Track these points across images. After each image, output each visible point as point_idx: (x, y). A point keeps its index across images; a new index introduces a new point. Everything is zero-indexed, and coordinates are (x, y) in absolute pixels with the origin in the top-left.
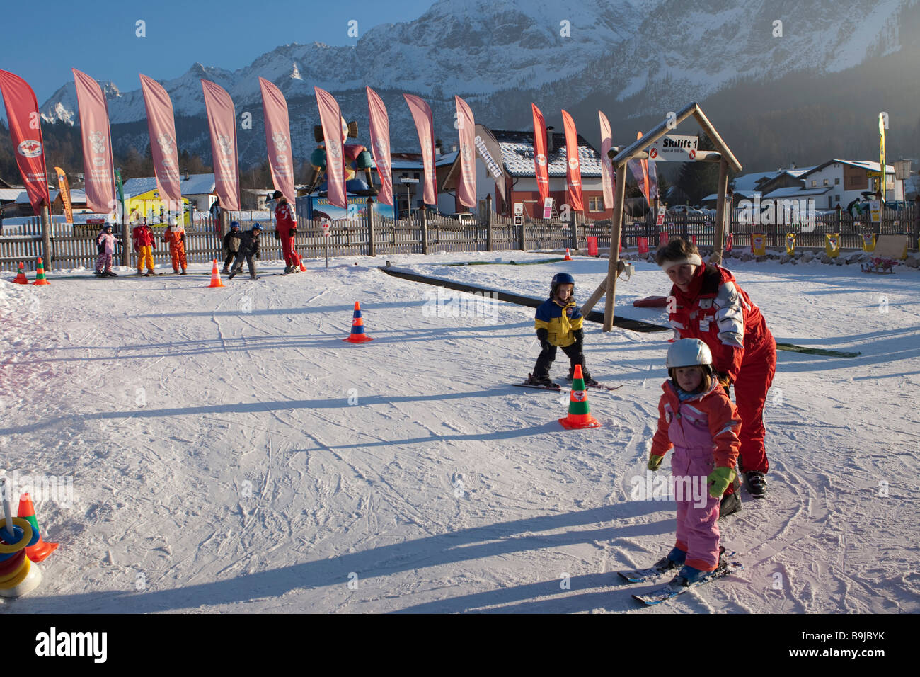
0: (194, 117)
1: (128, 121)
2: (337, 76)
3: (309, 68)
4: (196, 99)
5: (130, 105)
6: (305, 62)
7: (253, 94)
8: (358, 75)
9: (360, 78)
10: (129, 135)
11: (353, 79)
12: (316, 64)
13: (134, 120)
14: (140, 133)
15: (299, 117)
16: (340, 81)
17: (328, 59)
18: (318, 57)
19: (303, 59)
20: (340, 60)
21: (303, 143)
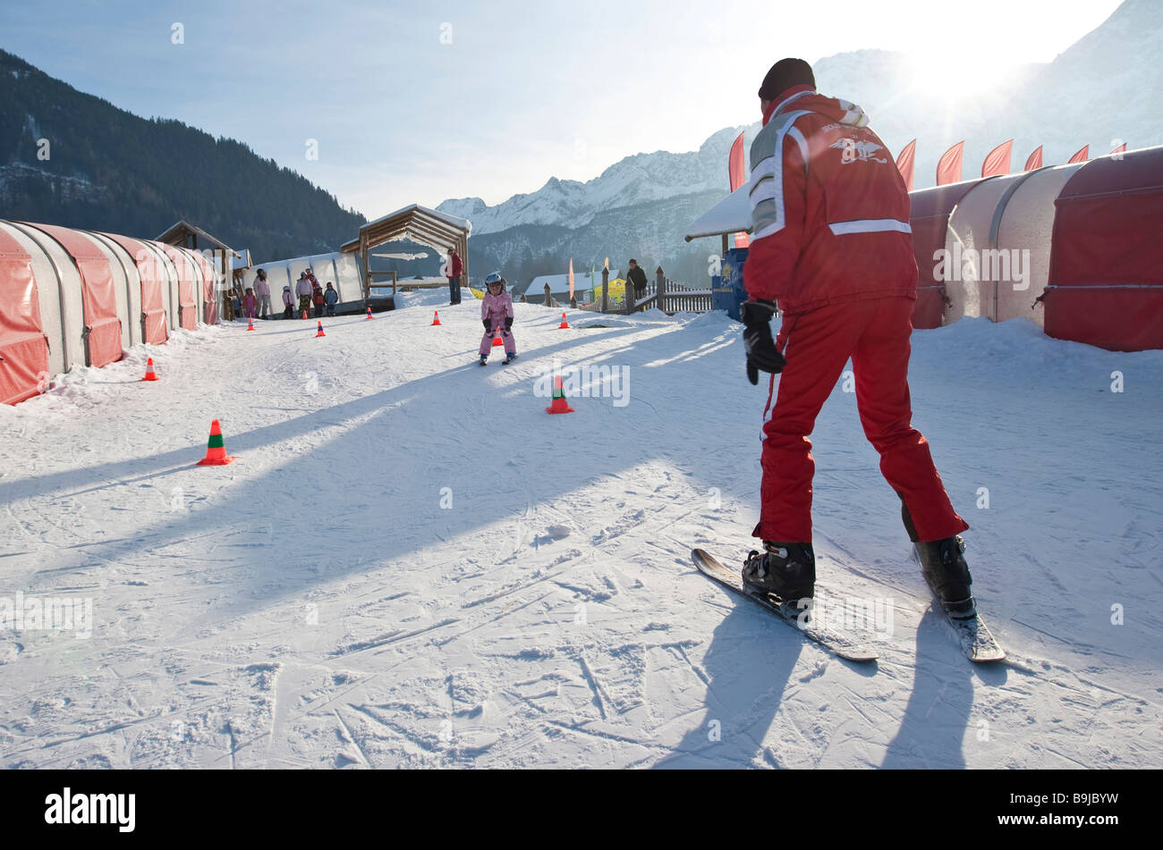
0: (551, 225)
1: (494, 231)
2: (680, 180)
3: (654, 175)
4: (552, 209)
5: (496, 217)
6: (651, 170)
7: (603, 203)
8: (701, 178)
9: (703, 181)
10: (495, 244)
11: (697, 182)
12: (661, 171)
13: (499, 230)
14: (504, 242)
15: (647, 221)
16: (684, 185)
17: (672, 165)
18: (662, 164)
19: (648, 167)
20: (684, 165)
21: (650, 245)
